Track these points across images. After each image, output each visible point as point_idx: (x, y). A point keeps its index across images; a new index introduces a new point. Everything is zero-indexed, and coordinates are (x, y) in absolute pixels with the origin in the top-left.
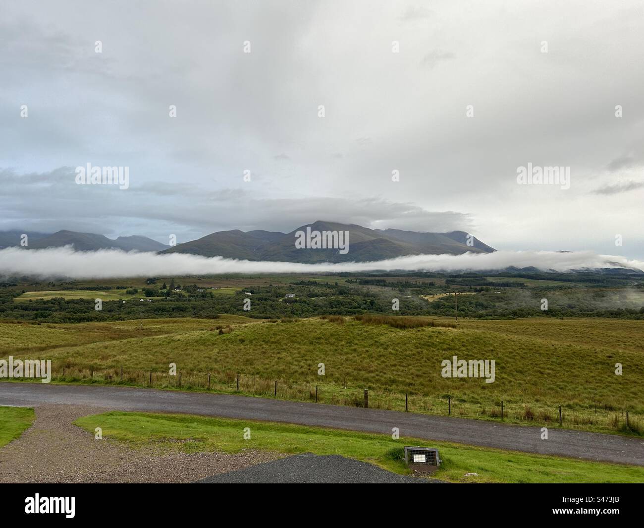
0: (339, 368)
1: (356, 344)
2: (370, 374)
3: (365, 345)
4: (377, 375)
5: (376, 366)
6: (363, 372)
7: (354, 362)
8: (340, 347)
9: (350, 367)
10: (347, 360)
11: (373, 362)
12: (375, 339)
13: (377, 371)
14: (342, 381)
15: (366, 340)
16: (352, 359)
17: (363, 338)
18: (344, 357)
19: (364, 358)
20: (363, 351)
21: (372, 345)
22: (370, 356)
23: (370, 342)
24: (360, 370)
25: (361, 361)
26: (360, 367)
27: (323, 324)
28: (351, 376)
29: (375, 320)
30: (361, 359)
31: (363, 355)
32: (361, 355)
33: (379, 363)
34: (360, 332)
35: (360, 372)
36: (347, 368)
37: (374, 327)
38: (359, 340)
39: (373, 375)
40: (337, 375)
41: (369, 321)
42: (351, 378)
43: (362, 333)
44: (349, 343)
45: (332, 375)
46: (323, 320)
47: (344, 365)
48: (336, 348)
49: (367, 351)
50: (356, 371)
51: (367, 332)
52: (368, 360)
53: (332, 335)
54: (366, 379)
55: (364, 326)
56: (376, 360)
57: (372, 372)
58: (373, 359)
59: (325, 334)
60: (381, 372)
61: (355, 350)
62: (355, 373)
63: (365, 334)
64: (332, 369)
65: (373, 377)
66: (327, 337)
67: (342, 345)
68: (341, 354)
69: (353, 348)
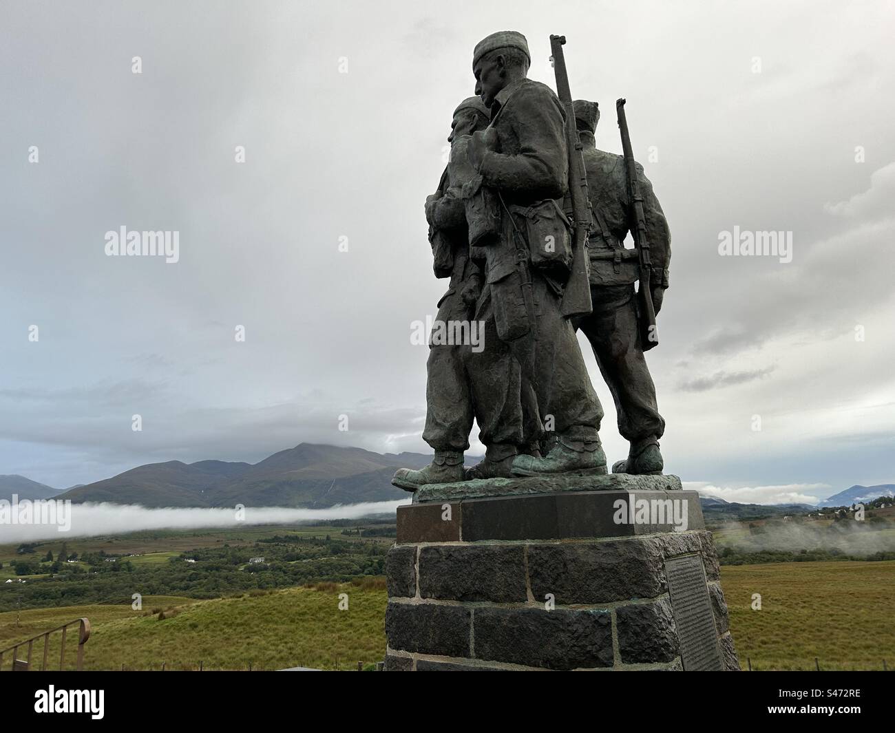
0: (330, 648)
1: (353, 617)
2: (369, 652)
3: (365, 617)
4: (378, 652)
5: (377, 642)
6: (360, 651)
7: (349, 640)
8: (331, 623)
9: (344, 646)
10: (340, 638)
11: (372, 637)
12: (378, 609)
13: (378, 647)
14: (332, 664)
15: (366, 610)
16: (346, 637)
17: (362, 608)
18: (336, 635)
19: (362, 633)
20: (361, 625)
21: (374, 616)
22: (370, 631)
23: (371, 613)
24: (356, 648)
25: (358, 638)
26: (357, 645)
27: (309, 595)
28: (344, 657)
29: (378, 584)
30: (359, 636)
31: (361, 630)
32: (359, 630)
33: (381, 638)
34: (358, 602)
35: (357, 651)
36: (340, 648)
37: (376, 594)
38: (356, 612)
39: (372, 652)
40: (327, 656)
41: (371, 586)
42: (345, 658)
43: (361, 603)
44: (344, 617)
45: (320, 657)
46: (308, 589)
47: (335, 645)
48: (326, 625)
49: (367, 625)
50: (351, 651)
51: (367, 600)
52: (368, 636)
53: (320, 608)
54: (363, 658)
55: (364, 593)
56: (377, 635)
57: (371, 649)
58: (374, 634)
59: (311, 608)
60: (382, 648)
61: (351, 625)
62: (350, 652)
63: (365, 603)
64: (321, 651)
65: (373, 655)
66: (314, 611)
67: (333, 621)
68: (333, 632)
69: (348, 622)
